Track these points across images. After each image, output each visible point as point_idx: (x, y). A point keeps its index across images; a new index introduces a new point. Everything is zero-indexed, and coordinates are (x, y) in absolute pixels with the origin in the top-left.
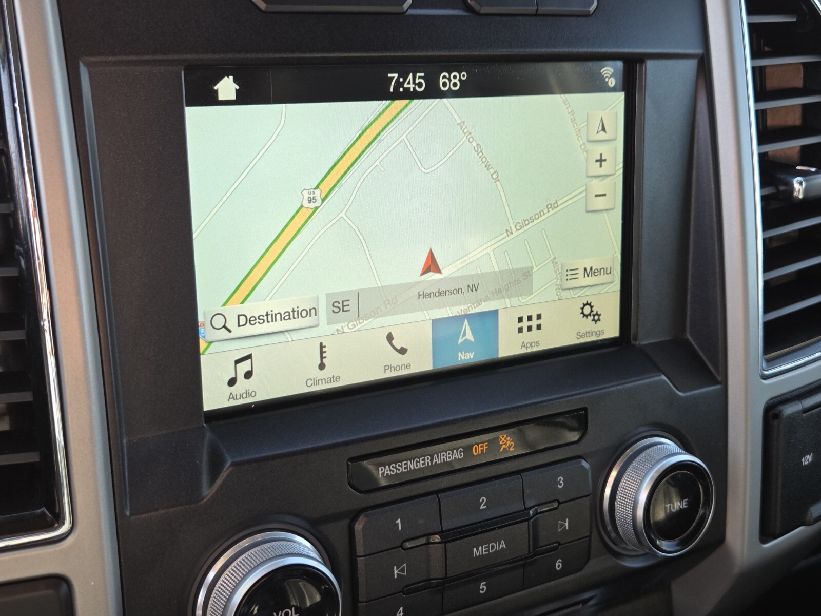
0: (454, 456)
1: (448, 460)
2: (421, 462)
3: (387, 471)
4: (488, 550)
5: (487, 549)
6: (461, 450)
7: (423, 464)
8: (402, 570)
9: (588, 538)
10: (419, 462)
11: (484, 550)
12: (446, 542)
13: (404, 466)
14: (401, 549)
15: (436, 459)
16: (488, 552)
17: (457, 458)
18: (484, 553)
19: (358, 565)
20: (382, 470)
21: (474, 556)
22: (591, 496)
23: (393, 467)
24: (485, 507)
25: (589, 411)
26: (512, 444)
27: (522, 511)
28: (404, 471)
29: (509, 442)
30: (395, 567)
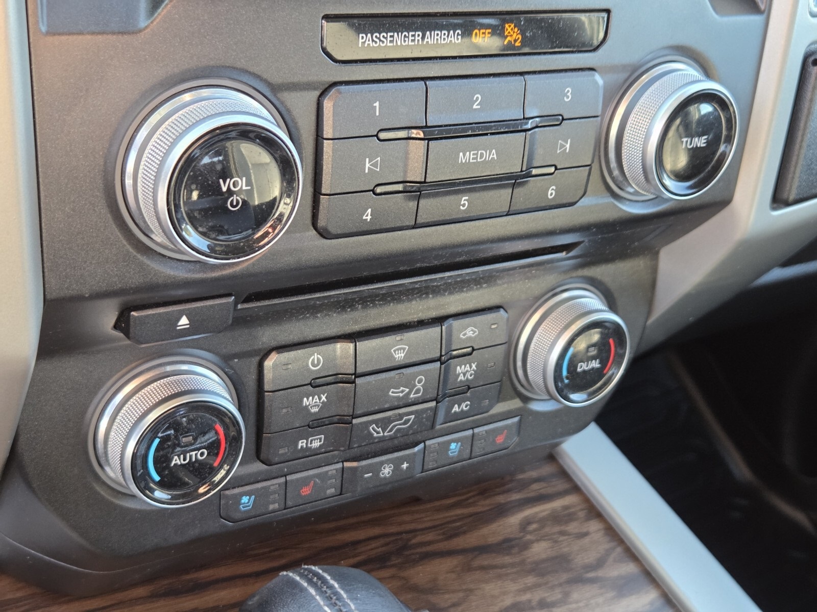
0: (449, 39)
1: (442, 42)
2: (411, 38)
3: (369, 41)
4: (476, 158)
5: (475, 156)
6: (458, 33)
7: (413, 41)
8: (375, 165)
9: (588, 168)
10: (408, 37)
11: (472, 156)
12: (429, 140)
13: (389, 39)
14: (376, 138)
15: (428, 38)
16: (475, 161)
17: (453, 42)
18: (471, 161)
19: (324, 149)
20: (363, 37)
21: (460, 162)
22: (599, 119)
23: (376, 37)
24: (479, 107)
25: (613, 15)
26: (519, 38)
27: (521, 120)
28: (389, 44)
29: (515, 34)
30: (367, 160)
